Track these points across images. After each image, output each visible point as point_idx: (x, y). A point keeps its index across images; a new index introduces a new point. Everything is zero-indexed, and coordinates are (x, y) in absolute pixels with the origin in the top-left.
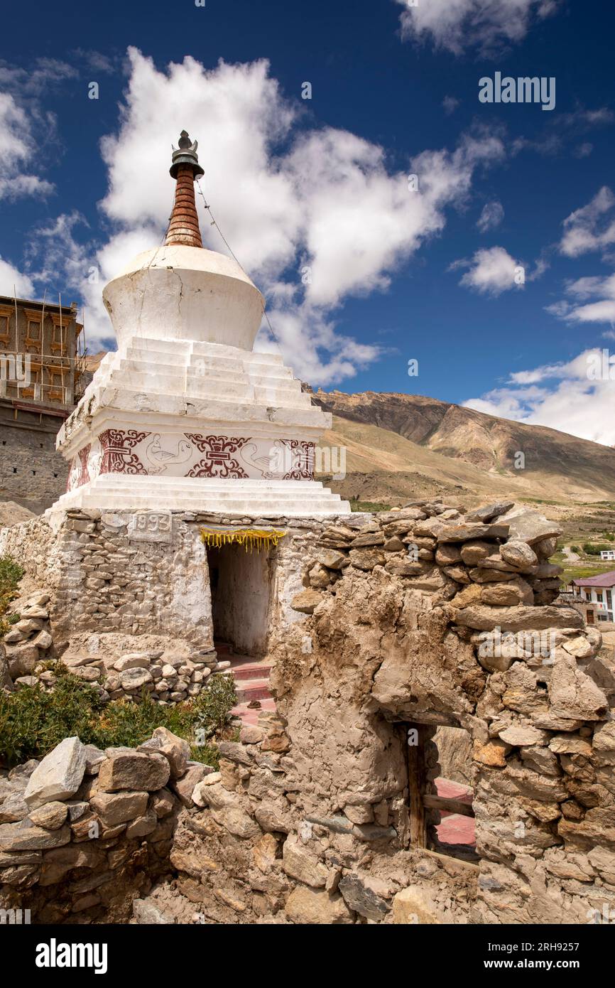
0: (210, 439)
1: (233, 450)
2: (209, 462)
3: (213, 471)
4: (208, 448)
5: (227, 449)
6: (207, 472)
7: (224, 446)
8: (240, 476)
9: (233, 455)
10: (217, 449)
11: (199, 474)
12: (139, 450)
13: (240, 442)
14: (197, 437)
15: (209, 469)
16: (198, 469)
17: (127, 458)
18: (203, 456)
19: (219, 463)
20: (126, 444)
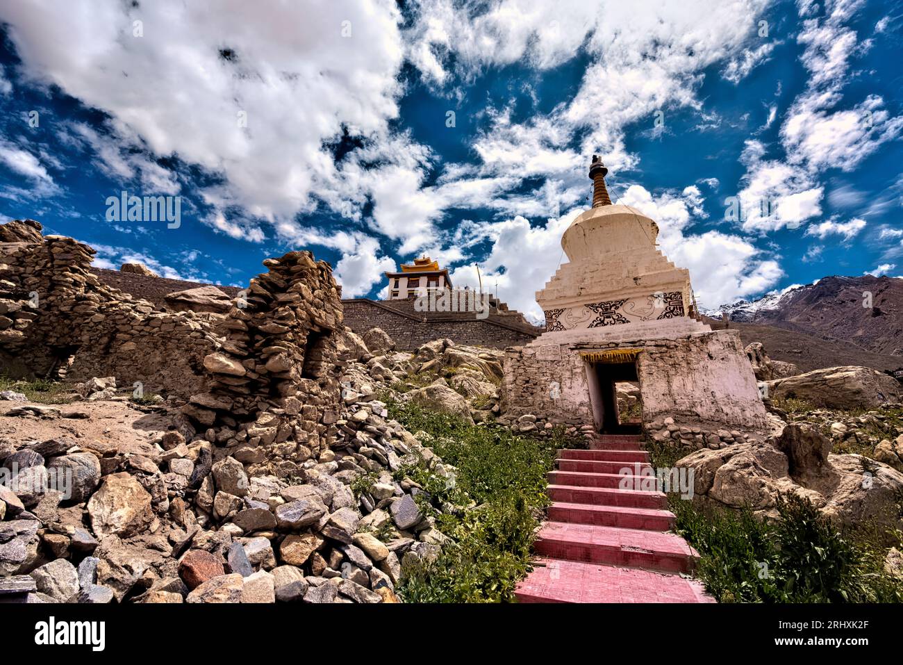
0: (601, 305)
1: (617, 308)
2: (602, 318)
3: (605, 322)
4: (600, 310)
5: (613, 309)
6: (602, 323)
7: (611, 307)
8: (624, 322)
9: (617, 312)
10: (607, 309)
11: (596, 325)
12: (561, 319)
13: (622, 302)
14: (592, 305)
15: (603, 322)
16: (595, 323)
17: (555, 324)
18: (598, 315)
19: (609, 317)
20: (554, 317)
